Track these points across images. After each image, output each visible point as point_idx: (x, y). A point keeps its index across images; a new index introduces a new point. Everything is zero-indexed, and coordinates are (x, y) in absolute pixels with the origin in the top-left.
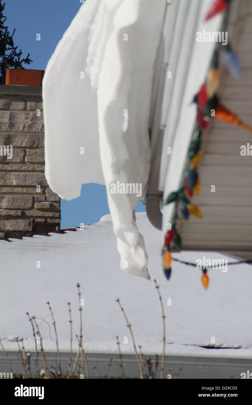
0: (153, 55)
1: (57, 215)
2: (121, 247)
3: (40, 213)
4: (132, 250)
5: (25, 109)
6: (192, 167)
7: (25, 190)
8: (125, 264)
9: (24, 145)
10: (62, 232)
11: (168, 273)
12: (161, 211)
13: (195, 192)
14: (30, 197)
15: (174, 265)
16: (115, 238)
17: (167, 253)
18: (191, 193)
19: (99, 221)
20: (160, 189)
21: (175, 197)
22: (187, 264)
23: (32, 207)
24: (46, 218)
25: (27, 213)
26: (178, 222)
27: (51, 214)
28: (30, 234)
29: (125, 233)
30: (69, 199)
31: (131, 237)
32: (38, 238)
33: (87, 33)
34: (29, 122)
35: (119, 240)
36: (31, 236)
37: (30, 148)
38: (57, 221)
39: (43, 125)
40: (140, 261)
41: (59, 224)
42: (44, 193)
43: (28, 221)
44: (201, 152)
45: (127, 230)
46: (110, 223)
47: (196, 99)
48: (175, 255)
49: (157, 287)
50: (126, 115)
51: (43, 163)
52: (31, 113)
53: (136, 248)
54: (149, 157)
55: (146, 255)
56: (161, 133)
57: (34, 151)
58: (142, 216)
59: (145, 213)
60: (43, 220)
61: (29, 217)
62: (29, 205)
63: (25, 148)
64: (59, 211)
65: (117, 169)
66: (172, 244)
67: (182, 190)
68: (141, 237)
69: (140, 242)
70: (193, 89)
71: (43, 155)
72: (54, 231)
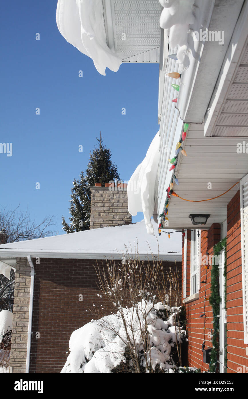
0: (155, 179)
1: (131, 220)
2: (147, 228)
3: (127, 219)
4: (150, 229)
5: (122, 193)
6: (166, 208)
7: (123, 213)
8: (148, 232)
9: (122, 202)
10: (132, 224)
11: (160, 234)
12: (157, 218)
13: (167, 214)
14: (124, 215)
15: (161, 232)
16: (146, 225)
17: (159, 229)
18: (166, 214)
19: (141, 221)
20: (158, 213)
21: (161, 215)
22: (164, 232)
23: (125, 218)
24: (128, 220)
25: (123, 219)
26: (162, 221)
27: (129, 219)
28: (124, 224)
29: (148, 224)
30: (134, 216)
31: (150, 225)
32: (126, 226)
33: (138, 174)
34: (123, 196)
35: (147, 226)
36: (124, 225)
37: (124, 203)
38: (131, 221)
39: (127, 197)
40: (152, 231)
41: (131, 222)
42: (127, 214)
43: (123, 221)
44: (168, 204)
45: (149, 223)
46: (144, 222)
47: (167, 191)
48: (161, 230)
49: (157, 238)
50: (148, 195)
51: (127, 207)
52: (124, 194)
53: (151, 228)
54: (154, 205)
55: (154, 230)
56: (157, 199)
57: (125, 204)
58: (153, 220)
59: (153, 219)
60: (127, 221)
61: (124, 220)
62: (124, 217)
63: (123, 203)
64: (131, 219)
65: (146, 208)
66: (161, 227)
67: (163, 213)
68: (152, 225)
69: (152, 226)
70: (166, 188)
71: (127, 204)
72: (130, 224)
